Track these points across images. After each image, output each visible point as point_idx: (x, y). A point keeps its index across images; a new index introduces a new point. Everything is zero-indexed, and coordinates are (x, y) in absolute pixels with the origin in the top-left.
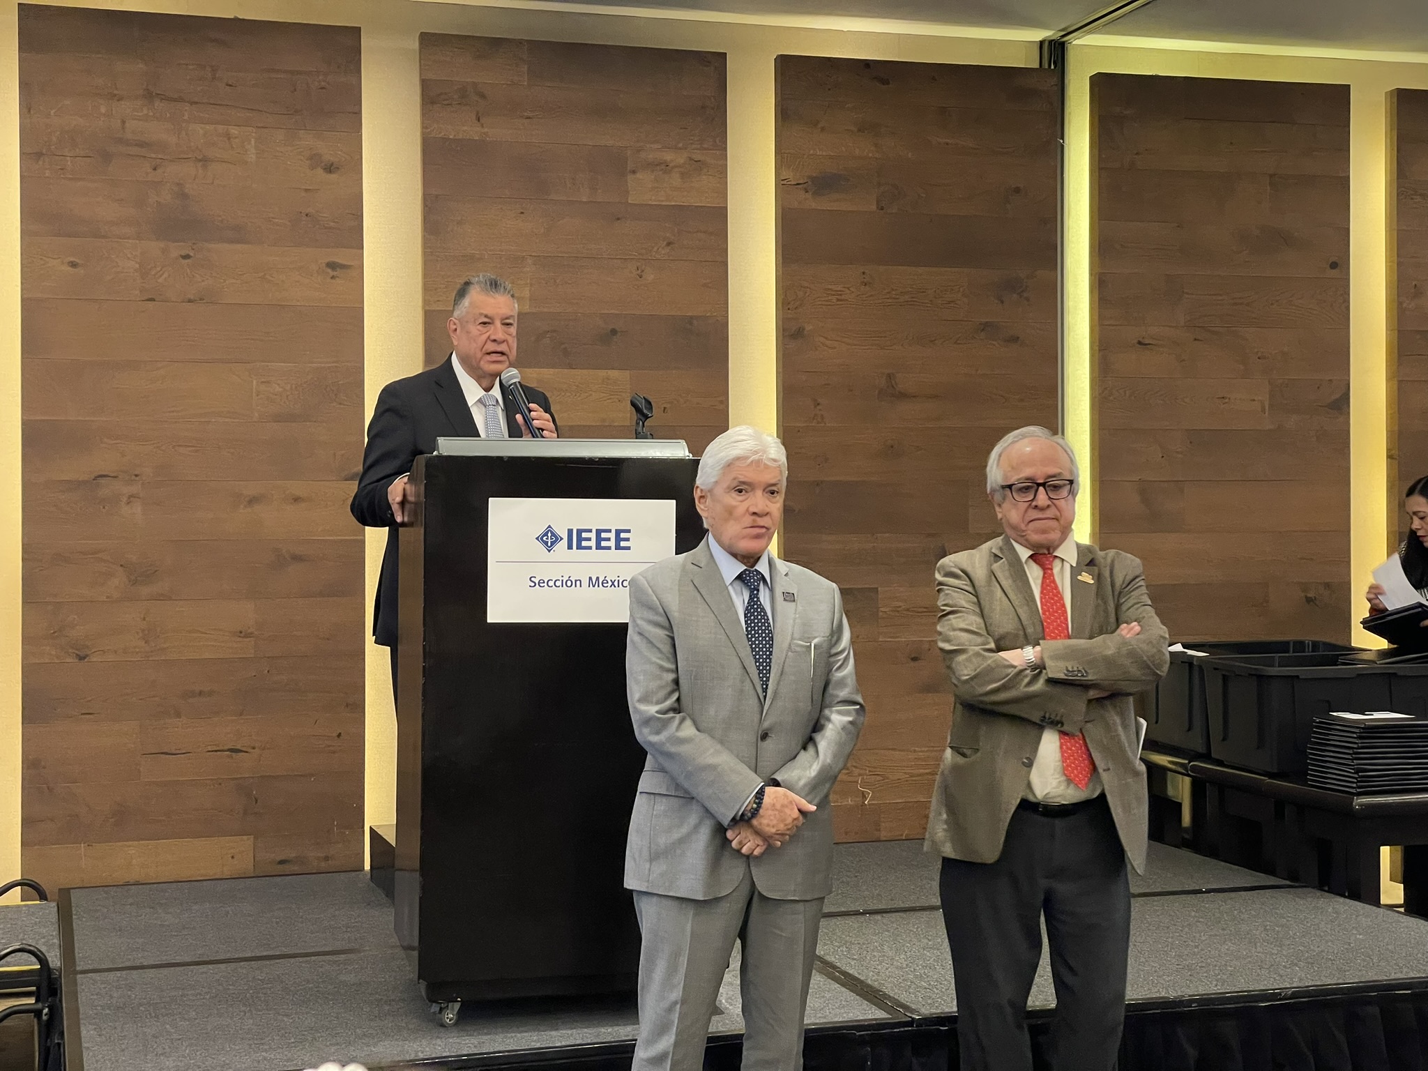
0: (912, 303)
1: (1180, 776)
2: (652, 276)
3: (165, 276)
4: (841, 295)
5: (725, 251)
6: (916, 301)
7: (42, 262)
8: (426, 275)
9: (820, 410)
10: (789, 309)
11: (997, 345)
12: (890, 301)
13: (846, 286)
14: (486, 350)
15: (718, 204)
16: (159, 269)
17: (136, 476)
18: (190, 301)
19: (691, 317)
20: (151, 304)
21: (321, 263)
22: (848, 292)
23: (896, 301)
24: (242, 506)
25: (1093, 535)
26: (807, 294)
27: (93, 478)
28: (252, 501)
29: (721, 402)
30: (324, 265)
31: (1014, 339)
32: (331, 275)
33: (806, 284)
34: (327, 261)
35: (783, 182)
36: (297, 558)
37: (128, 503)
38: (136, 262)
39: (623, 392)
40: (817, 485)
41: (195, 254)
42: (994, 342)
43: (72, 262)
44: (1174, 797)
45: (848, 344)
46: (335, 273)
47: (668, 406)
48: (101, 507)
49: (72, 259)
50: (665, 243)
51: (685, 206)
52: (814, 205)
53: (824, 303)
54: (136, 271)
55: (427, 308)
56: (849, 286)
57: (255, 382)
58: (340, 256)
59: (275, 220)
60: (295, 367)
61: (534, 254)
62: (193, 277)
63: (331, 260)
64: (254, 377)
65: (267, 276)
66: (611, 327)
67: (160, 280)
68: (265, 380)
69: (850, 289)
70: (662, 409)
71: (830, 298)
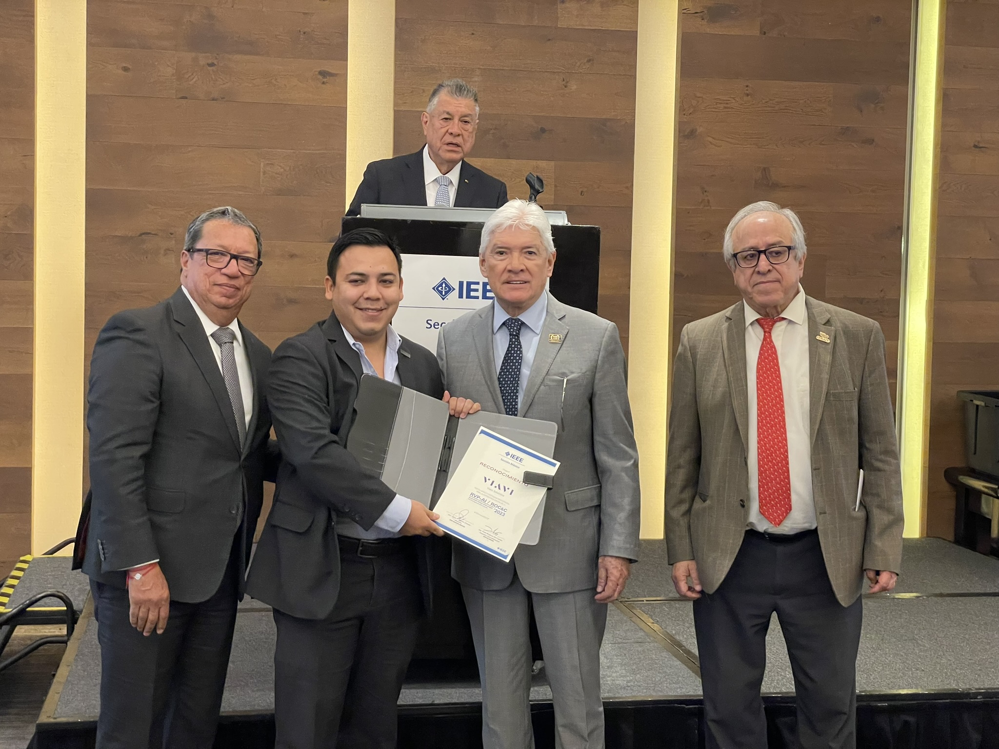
0: (786, 111)
1: (992, 498)
2: (575, 87)
3: (194, 80)
4: (727, 104)
5: (633, 67)
6: (790, 110)
7: (103, 67)
8: (395, 83)
9: (707, 196)
10: (684, 114)
11: (855, 146)
12: (768, 109)
13: (732, 96)
14: (444, 141)
15: (631, 28)
16: (191, 74)
17: (172, 234)
18: (213, 100)
19: (605, 120)
20: (184, 101)
21: (315, 71)
22: (734, 101)
23: (774, 109)
25: (929, 302)
26: (700, 103)
27: (138, 235)
29: (628, 188)
30: (317, 73)
31: (871, 141)
32: (322, 82)
33: (698, 95)
34: (319, 70)
35: (685, 11)
36: (292, 301)
37: (165, 255)
38: (174, 68)
39: (549, 178)
40: (703, 256)
41: (218, 63)
42: (853, 144)
43: (125, 67)
44: (988, 515)
45: (731, 143)
46: (325, 80)
47: (585, 190)
48: (145, 257)
49: (124, 65)
50: (586, 60)
51: (603, 30)
52: (708, 30)
53: (713, 110)
54: (173, 75)
55: (396, 109)
56: (734, 96)
57: (262, 165)
58: (329, 66)
59: (279, 37)
60: (293, 152)
61: (481, 67)
62: (217, 80)
63: (323, 69)
64: (262, 160)
65: (273, 81)
66: (540, 127)
67: (191, 83)
68: (270, 162)
69: (735, 99)
70: (580, 192)
71: (718, 106)
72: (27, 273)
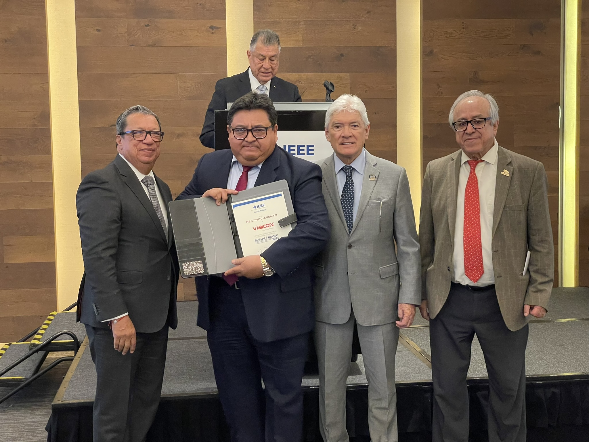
0: (486, 37)
2: (360, 28)
3: (138, 35)
4: (451, 34)
5: (394, 15)
6: (489, 36)
7: (85, 30)
9: (441, 90)
10: (426, 42)
11: (529, 56)
12: (476, 36)
16: (135, 31)
18: (150, 46)
19: (379, 47)
20: (132, 48)
22: (455, 33)
23: (479, 36)
24: (175, 138)
25: (577, 147)
26: (435, 34)
27: (110, 126)
28: (179, 136)
29: (393, 87)
30: (208, 27)
31: (538, 53)
32: (212, 33)
33: (434, 29)
34: (209, 26)
38: (126, 29)
39: (347, 83)
40: (439, 125)
41: (151, 24)
42: (528, 54)
43: (98, 29)
45: (454, 57)
46: (213, 31)
47: (367, 89)
50: (366, 12)
54: (126, 32)
56: (455, 30)
57: (179, 82)
58: (216, 23)
59: (186, 7)
60: (197, 75)
61: (304, 19)
62: (151, 34)
63: (212, 25)
64: (179, 80)
65: (183, 33)
66: (341, 53)
67: (136, 37)
68: (183, 81)
69: (456, 31)
70: (365, 91)
71: (446, 35)
72: (48, 151)
